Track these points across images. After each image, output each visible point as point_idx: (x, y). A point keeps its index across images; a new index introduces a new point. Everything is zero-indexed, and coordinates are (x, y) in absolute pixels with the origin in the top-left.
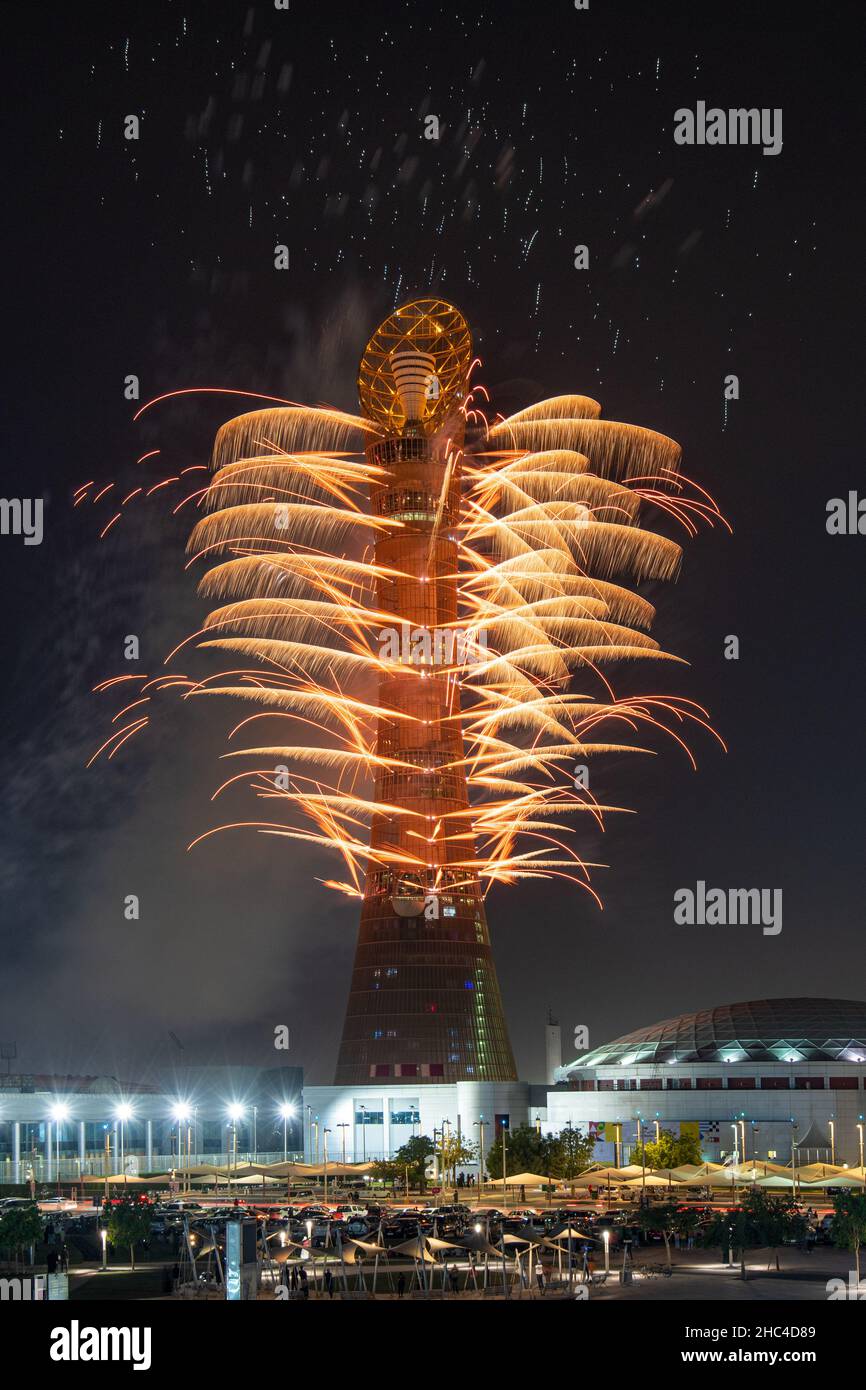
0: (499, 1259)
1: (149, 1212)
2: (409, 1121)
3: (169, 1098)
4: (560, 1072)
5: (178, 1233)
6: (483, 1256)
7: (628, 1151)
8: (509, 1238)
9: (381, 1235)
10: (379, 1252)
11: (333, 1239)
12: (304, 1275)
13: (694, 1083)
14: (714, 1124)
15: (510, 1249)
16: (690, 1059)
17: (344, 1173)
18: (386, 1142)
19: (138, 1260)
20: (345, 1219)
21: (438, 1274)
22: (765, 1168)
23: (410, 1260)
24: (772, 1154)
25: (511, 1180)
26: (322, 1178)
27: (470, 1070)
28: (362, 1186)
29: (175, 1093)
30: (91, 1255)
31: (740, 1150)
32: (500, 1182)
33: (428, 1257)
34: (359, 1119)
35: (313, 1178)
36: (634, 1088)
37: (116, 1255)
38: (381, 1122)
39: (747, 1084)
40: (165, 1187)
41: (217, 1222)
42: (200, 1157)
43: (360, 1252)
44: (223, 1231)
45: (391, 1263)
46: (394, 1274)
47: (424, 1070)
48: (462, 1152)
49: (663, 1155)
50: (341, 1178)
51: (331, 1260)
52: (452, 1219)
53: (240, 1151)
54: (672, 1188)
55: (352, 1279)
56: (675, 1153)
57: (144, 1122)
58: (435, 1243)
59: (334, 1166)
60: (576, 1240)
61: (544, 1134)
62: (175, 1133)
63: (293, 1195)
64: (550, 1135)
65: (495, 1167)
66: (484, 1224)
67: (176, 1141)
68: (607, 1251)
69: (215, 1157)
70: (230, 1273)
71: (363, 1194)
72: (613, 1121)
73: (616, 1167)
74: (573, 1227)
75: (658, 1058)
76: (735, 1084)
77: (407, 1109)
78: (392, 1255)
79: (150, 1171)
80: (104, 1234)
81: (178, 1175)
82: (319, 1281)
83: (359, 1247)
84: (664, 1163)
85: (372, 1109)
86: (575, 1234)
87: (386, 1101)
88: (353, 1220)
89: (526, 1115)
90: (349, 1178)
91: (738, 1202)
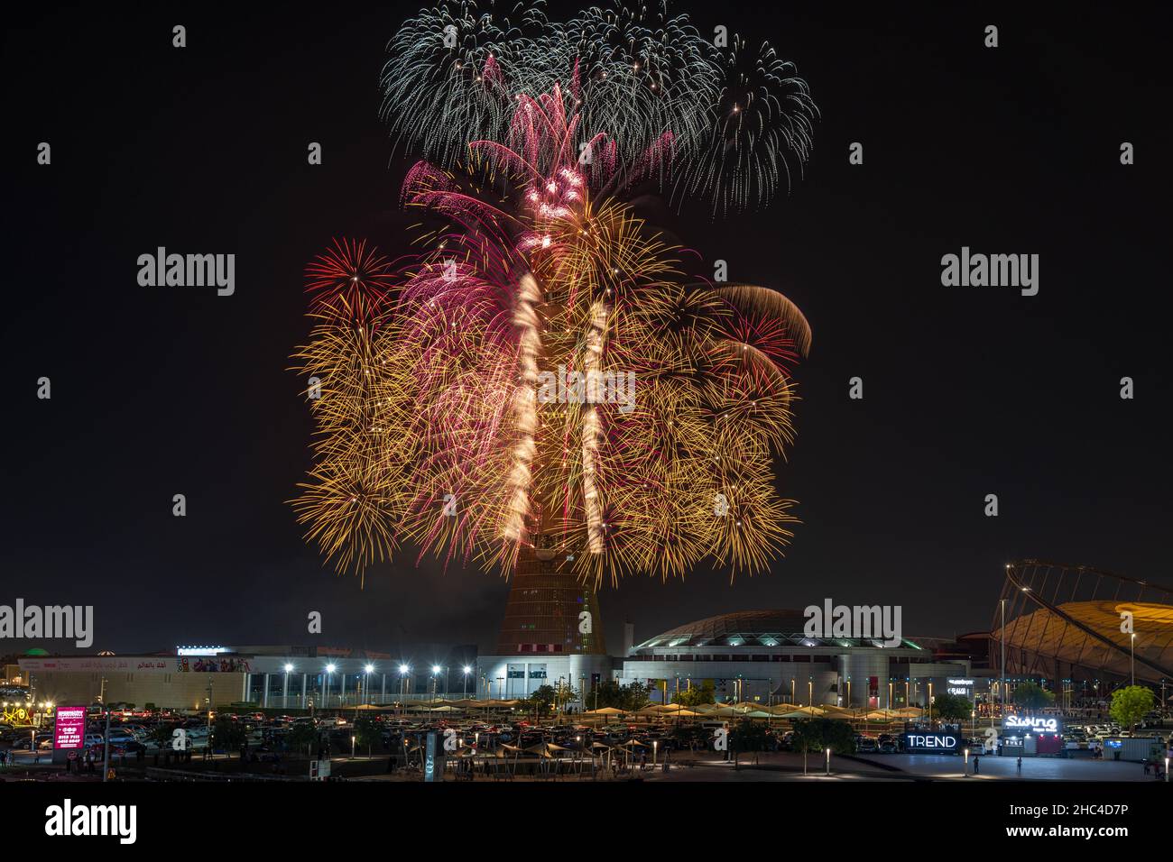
0: (590, 756)
1: (382, 727)
2: (540, 677)
3: (397, 661)
4: (632, 650)
5: (398, 738)
6: (580, 754)
7: (671, 696)
8: (597, 744)
9: (519, 741)
10: (518, 751)
11: (491, 743)
12: (472, 763)
13: (712, 658)
14: (722, 681)
15: (597, 751)
16: (710, 644)
17: (500, 706)
18: (526, 688)
19: (373, 754)
20: (498, 732)
21: (553, 765)
22: (752, 707)
23: (537, 756)
24: (757, 698)
25: (599, 711)
26: (486, 709)
27: (578, 648)
28: (510, 713)
29: (401, 659)
30: (345, 749)
31: (738, 696)
32: (594, 712)
33: (547, 754)
34: (510, 675)
35: (481, 708)
36: (676, 660)
37: (360, 750)
38: (523, 677)
39: (744, 658)
40: (392, 712)
41: (422, 733)
42: (414, 695)
43: (507, 751)
44: (425, 738)
45: (525, 758)
46: (527, 764)
47: (551, 648)
48: (571, 695)
49: (691, 698)
50: (497, 708)
51: (489, 755)
52: (563, 733)
53: (438, 692)
54: (695, 717)
55: (501, 767)
56: (698, 697)
57: (381, 675)
58: (552, 746)
59: (494, 702)
60: (636, 746)
61: (621, 684)
62: (399, 681)
63: (468, 718)
64: (624, 686)
65: (590, 703)
66: (582, 736)
67: (400, 686)
68: (655, 752)
69: (422, 696)
70: (428, 762)
71: (510, 718)
72: (662, 678)
73: (663, 704)
74: (635, 738)
75: (691, 643)
76: (736, 658)
77: (539, 670)
78: (526, 753)
79: (383, 703)
80: (354, 738)
81: (400, 705)
82: (481, 768)
83: (507, 748)
84: (691, 703)
85: (518, 669)
86: (636, 742)
87: (526, 665)
88: (503, 733)
89: (610, 674)
90: (503, 708)
91: (735, 725)
